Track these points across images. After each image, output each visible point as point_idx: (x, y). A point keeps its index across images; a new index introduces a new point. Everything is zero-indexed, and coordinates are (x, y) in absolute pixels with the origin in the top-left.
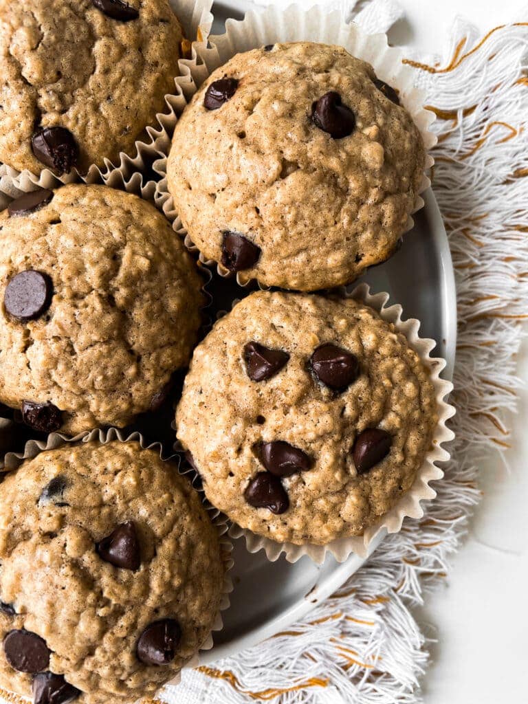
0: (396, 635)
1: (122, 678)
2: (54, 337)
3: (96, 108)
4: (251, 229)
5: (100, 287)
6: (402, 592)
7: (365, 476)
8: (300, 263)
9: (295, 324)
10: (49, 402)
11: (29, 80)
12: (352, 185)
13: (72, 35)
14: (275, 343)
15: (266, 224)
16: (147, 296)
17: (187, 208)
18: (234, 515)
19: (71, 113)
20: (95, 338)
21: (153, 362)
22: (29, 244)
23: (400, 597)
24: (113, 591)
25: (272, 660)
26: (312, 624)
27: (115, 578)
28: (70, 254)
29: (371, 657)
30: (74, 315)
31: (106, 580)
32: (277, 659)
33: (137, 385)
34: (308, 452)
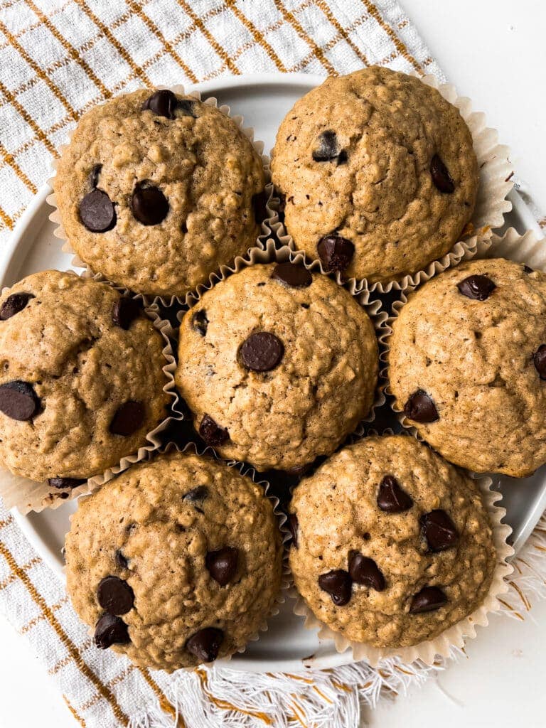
0: (340, 719)
1: (166, 651)
2: (263, 393)
3: (384, 245)
4: (443, 403)
5: (313, 377)
6: (364, 692)
7: (412, 616)
8: (460, 445)
9: (428, 483)
10: (226, 429)
11: (354, 201)
12: (533, 419)
13: (404, 187)
14: (408, 487)
15: (457, 407)
16: (338, 399)
17: (404, 354)
18: (301, 584)
19: (365, 239)
20: (290, 410)
21: (313, 445)
22: (281, 313)
23: (359, 693)
24: (202, 593)
25: (241, 682)
26: (286, 675)
27: (208, 584)
28: (307, 340)
29: (313, 724)
30: (287, 387)
31: (201, 581)
32: (244, 684)
33: (292, 453)
34: (387, 579)
